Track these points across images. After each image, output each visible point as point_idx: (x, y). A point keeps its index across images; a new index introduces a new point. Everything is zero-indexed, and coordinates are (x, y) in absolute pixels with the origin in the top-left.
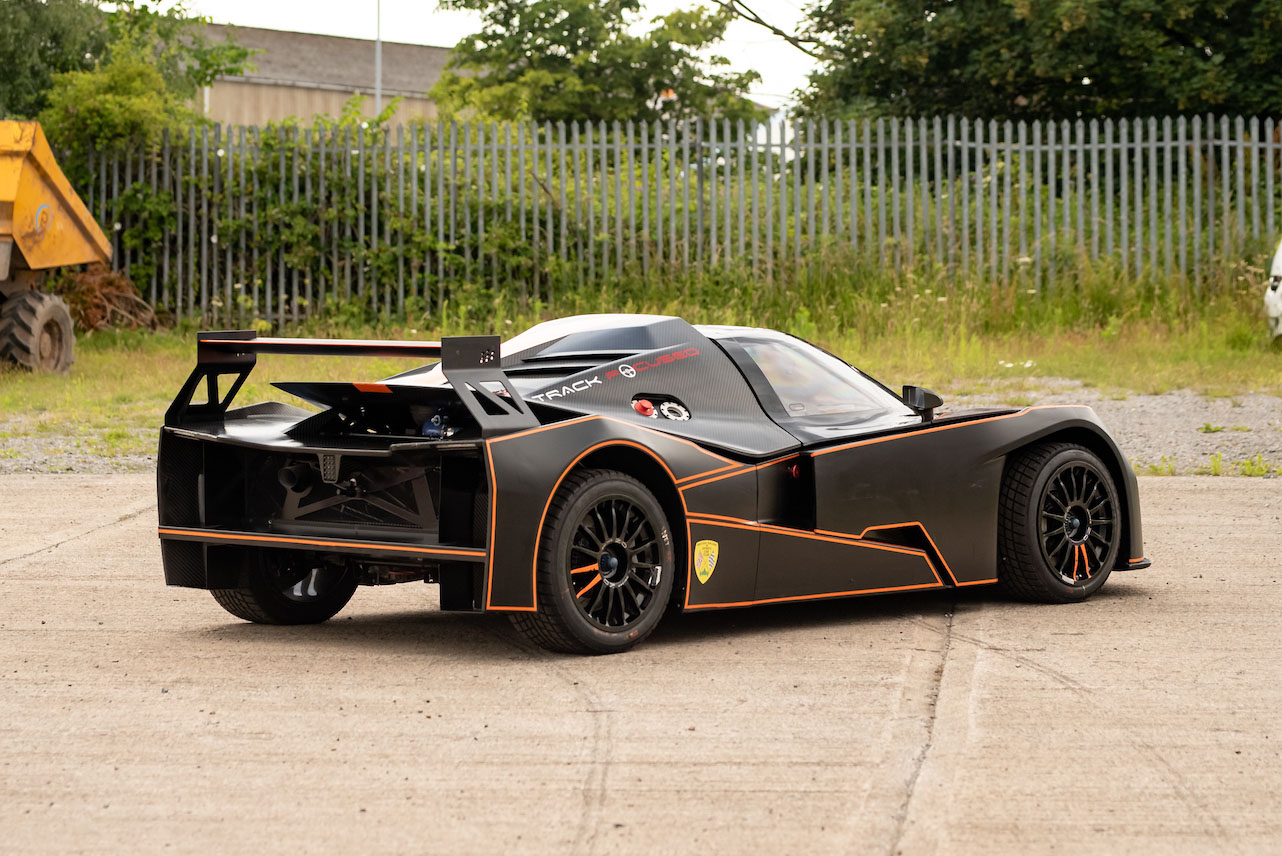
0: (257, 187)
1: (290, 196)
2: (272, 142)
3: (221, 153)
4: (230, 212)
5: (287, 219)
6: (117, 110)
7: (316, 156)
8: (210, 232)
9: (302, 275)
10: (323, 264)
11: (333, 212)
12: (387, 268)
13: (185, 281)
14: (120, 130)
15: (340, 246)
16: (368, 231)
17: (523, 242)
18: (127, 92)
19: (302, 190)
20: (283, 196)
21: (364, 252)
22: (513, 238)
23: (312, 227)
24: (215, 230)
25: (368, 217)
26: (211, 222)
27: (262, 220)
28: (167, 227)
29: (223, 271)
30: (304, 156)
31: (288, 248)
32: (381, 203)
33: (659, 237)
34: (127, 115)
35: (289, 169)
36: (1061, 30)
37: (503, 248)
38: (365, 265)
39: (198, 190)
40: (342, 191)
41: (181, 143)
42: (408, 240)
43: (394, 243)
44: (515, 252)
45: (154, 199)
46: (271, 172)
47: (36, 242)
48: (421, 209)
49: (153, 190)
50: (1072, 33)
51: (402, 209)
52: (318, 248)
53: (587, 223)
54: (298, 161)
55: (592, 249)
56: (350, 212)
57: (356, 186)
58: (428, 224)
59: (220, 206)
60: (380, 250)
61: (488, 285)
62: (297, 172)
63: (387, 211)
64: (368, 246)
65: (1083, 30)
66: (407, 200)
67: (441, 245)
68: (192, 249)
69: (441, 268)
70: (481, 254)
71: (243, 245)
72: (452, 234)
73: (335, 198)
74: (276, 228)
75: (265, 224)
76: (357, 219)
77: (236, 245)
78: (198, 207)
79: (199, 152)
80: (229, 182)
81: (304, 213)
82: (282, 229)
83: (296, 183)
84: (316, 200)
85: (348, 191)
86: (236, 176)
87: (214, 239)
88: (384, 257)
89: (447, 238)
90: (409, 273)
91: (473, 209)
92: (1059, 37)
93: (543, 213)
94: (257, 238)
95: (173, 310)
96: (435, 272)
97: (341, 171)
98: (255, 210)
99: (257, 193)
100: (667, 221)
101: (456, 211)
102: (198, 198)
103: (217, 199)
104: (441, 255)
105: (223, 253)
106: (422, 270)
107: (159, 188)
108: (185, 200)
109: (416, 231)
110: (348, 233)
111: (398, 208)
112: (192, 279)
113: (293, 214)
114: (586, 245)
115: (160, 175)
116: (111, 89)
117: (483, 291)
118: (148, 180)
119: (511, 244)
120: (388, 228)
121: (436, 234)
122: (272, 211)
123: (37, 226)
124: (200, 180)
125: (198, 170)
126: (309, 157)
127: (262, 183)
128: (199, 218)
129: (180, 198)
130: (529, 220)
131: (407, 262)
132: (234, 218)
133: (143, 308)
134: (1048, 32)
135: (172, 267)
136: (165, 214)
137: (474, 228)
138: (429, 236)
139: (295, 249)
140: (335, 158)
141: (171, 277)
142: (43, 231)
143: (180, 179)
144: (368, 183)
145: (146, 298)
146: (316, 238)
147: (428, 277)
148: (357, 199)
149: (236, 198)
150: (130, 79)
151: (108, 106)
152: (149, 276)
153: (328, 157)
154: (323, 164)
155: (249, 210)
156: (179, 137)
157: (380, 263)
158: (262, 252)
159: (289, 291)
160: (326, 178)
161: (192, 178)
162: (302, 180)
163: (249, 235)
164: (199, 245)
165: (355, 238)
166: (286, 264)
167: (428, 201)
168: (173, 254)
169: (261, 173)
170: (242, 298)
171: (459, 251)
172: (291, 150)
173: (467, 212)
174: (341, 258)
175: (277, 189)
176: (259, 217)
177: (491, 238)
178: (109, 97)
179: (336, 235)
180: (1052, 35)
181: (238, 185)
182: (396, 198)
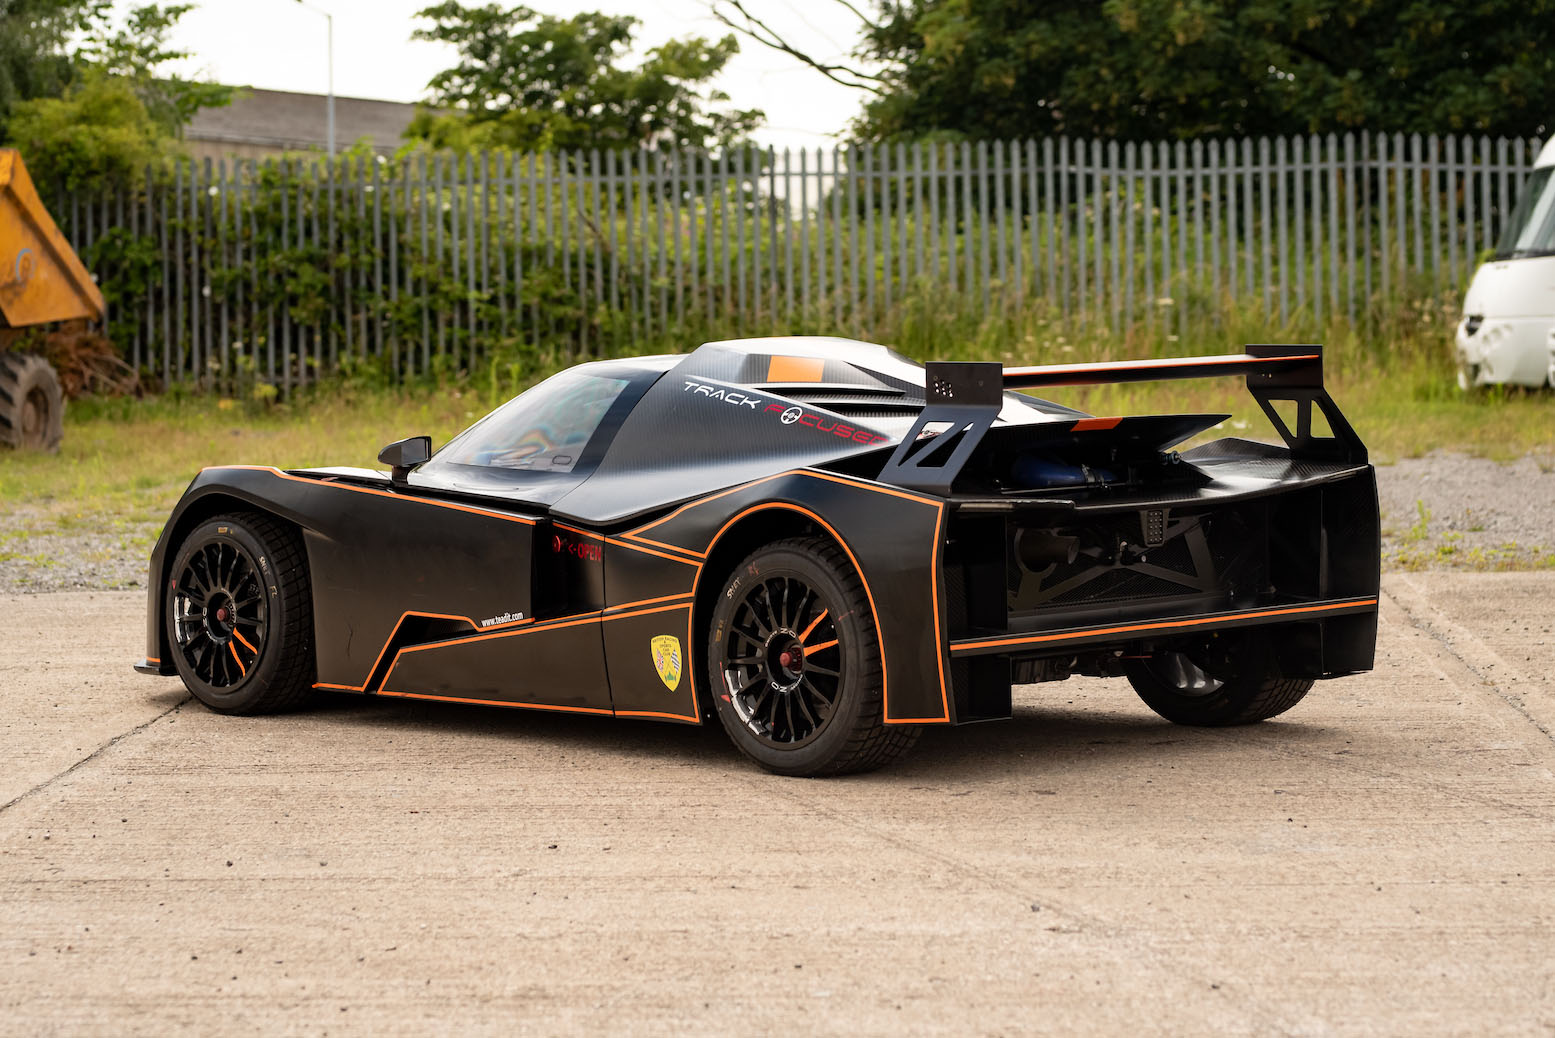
0: (255, 230)
1: (294, 241)
2: (273, 178)
3: (213, 191)
4: (225, 259)
5: (292, 267)
6: (90, 144)
7: (324, 193)
8: (202, 284)
9: (310, 331)
10: (334, 319)
11: (345, 258)
12: (409, 321)
13: (173, 341)
14: (95, 166)
15: (354, 297)
16: (386, 280)
17: (567, 290)
18: (104, 122)
19: (308, 233)
20: (285, 241)
21: (382, 304)
22: (557, 286)
23: (321, 276)
24: (207, 280)
25: (386, 263)
26: (202, 271)
27: (262, 269)
28: (151, 279)
29: (217, 328)
30: (310, 195)
31: (293, 300)
32: (401, 247)
33: (726, 281)
34: (103, 149)
35: (293, 209)
36: (1175, 44)
37: (545, 296)
38: (384, 318)
39: (187, 235)
40: (355, 233)
41: (166, 181)
42: (433, 289)
43: (417, 293)
44: (559, 301)
45: (135, 246)
46: (271, 213)
47: (17, 294)
48: (447, 253)
49: (133, 235)
50: (1187, 47)
51: (426, 253)
52: (328, 300)
53: (642, 267)
54: (303, 200)
55: (648, 298)
56: (365, 258)
57: (371, 228)
58: (456, 269)
59: (213, 252)
60: (401, 301)
61: (529, 340)
62: (302, 213)
63: (408, 256)
64: (386, 296)
65: (1199, 44)
66: (432, 244)
67: (472, 294)
68: (181, 305)
69: (472, 321)
70: (519, 304)
71: (240, 296)
72: (484, 281)
73: (347, 241)
74: (279, 278)
75: (266, 273)
76: (372, 266)
77: (232, 298)
78: (187, 255)
79: (186, 191)
80: (223, 226)
81: (311, 259)
82: (285, 278)
83: (301, 226)
84: (324, 245)
85: (362, 233)
86: (231, 218)
87: (207, 291)
88: (407, 309)
89: (479, 286)
90: (434, 326)
91: (509, 251)
92: (1171, 52)
93: (590, 256)
94: (256, 289)
95: (160, 375)
96: (465, 325)
97: (354, 210)
98: (254, 257)
99: (256, 237)
100: (734, 263)
101: (489, 255)
102: (187, 244)
103: (209, 245)
104: (473, 306)
105: (217, 308)
106: (450, 323)
107: (142, 232)
108: (172, 246)
109: (443, 279)
110: (363, 282)
111: (420, 252)
112: (180, 338)
113: (299, 261)
114: (641, 292)
115: (142, 219)
116: (83, 119)
117: (524, 347)
118: (127, 225)
119: (555, 293)
120: (410, 275)
121: (465, 282)
122: (275, 259)
123: (18, 274)
124: (188, 223)
125: (186, 212)
126: (316, 195)
127: (261, 226)
128: (188, 267)
129: (165, 245)
130: (574, 265)
131: (433, 315)
132: (230, 267)
133: (125, 373)
134: (1158, 45)
135: (158, 324)
136: (149, 262)
137: (511, 276)
138: (458, 285)
139: (301, 302)
140: (346, 195)
141: (156, 336)
142: (25, 281)
143: (165, 222)
144: (385, 224)
145: (129, 360)
146: (326, 289)
147: (458, 333)
148: (373, 242)
149: (231, 243)
150: (105, 107)
151: (81, 138)
152: (131, 336)
153: (339, 195)
154: (333, 203)
155: (247, 256)
156: (163, 173)
157: (401, 316)
158: (263, 306)
159: (295, 349)
160: (336, 219)
161: (179, 221)
162: (308, 222)
163: (247, 286)
164: (188, 298)
165: (370, 287)
166: (291, 319)
167: (457, 244)
168: (159, 310)
169: (261, 215)
170: (241, 359)
171: (493, 301)
172: (295, 187)
173: (501, 255)
174: (355, 311)
175: (278, 232)
176: (258, 265)
177: (530, 286)
178: (83, 127)
179: (348, 284)
180: (1163, 50)
181: (233, 228)
182: (419, 241)
